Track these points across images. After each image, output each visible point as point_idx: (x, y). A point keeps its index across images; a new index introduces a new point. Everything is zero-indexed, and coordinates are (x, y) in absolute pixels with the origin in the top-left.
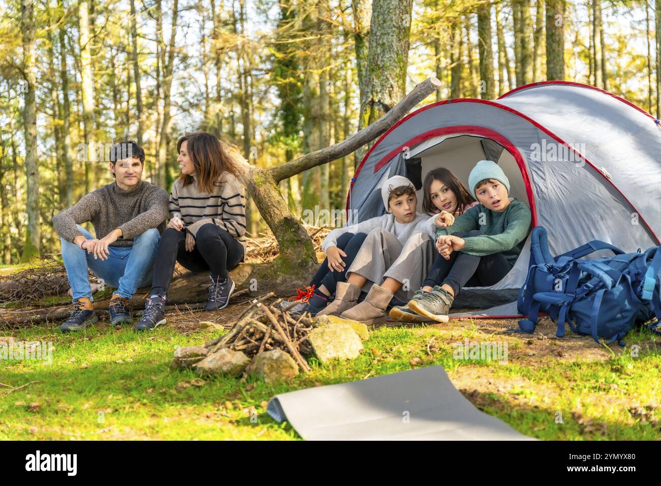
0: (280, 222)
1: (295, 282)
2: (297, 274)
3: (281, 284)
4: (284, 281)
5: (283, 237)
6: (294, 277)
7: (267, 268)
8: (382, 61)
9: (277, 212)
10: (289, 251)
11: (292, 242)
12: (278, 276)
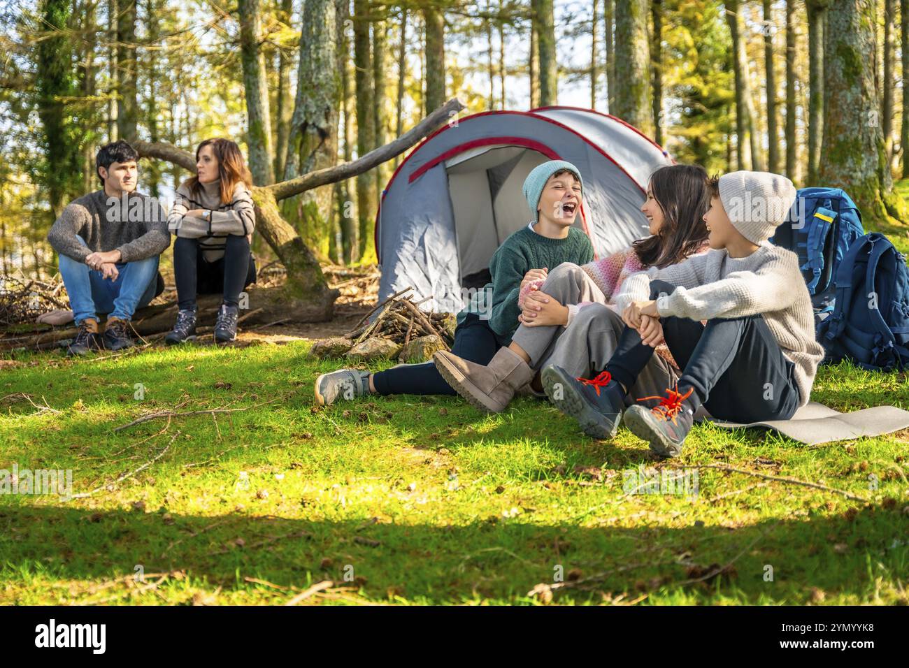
0: (287, 243)
1: (309, 307)
2: (311, 298)
3: (296, 309)
4: (299, 305)
5: (291, 260)
6: (308, 302)
7: (279, 292)
8: (317, 78)
9: (282, 233)
10: (299, 274)
11: (301, 265)
12: (292, 300)
